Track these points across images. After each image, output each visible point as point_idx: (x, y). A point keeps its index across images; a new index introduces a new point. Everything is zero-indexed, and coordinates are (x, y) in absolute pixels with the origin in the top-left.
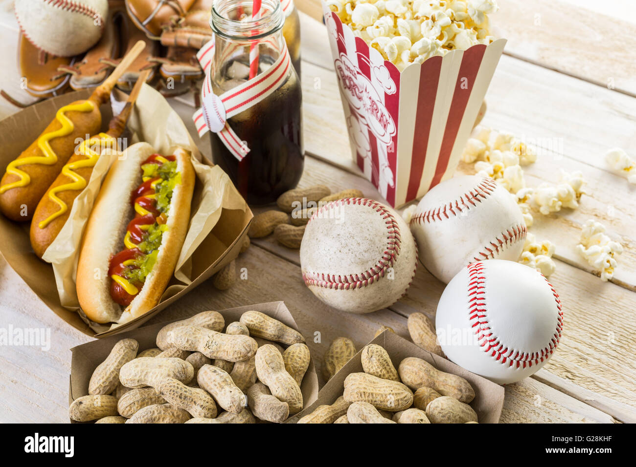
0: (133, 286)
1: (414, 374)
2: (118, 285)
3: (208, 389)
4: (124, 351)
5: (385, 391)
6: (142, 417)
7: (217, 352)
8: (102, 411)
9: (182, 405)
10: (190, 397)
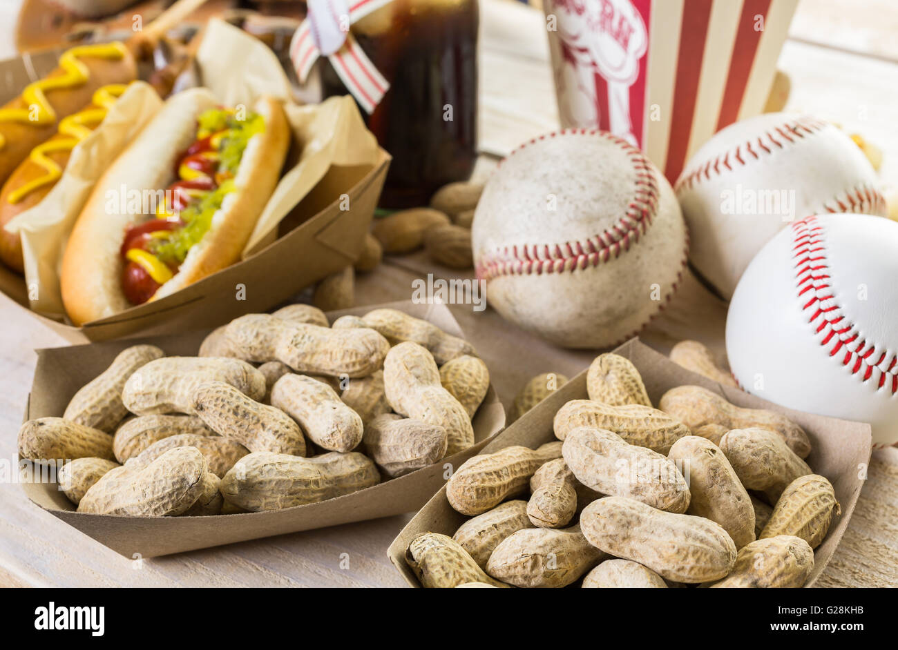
0: (163, 266)
1: (690, 407)
2: (137, 266)
3: (291, 409)
4: (136, 359)
5: (636, 414)
6: (158, 450)
7: (313, 354)
8: (83, 447)
9: (237, 430)
10: (255, 415)
